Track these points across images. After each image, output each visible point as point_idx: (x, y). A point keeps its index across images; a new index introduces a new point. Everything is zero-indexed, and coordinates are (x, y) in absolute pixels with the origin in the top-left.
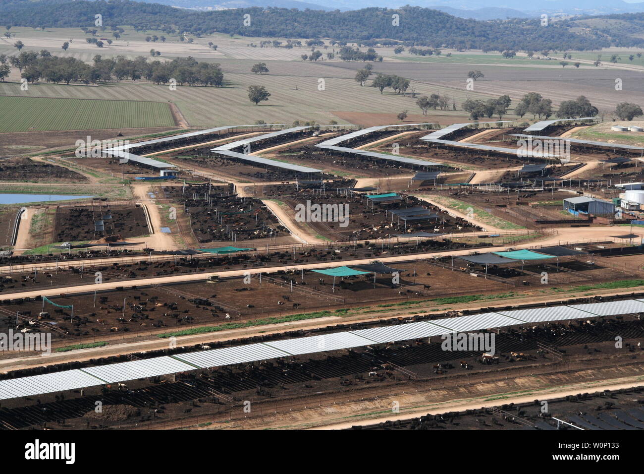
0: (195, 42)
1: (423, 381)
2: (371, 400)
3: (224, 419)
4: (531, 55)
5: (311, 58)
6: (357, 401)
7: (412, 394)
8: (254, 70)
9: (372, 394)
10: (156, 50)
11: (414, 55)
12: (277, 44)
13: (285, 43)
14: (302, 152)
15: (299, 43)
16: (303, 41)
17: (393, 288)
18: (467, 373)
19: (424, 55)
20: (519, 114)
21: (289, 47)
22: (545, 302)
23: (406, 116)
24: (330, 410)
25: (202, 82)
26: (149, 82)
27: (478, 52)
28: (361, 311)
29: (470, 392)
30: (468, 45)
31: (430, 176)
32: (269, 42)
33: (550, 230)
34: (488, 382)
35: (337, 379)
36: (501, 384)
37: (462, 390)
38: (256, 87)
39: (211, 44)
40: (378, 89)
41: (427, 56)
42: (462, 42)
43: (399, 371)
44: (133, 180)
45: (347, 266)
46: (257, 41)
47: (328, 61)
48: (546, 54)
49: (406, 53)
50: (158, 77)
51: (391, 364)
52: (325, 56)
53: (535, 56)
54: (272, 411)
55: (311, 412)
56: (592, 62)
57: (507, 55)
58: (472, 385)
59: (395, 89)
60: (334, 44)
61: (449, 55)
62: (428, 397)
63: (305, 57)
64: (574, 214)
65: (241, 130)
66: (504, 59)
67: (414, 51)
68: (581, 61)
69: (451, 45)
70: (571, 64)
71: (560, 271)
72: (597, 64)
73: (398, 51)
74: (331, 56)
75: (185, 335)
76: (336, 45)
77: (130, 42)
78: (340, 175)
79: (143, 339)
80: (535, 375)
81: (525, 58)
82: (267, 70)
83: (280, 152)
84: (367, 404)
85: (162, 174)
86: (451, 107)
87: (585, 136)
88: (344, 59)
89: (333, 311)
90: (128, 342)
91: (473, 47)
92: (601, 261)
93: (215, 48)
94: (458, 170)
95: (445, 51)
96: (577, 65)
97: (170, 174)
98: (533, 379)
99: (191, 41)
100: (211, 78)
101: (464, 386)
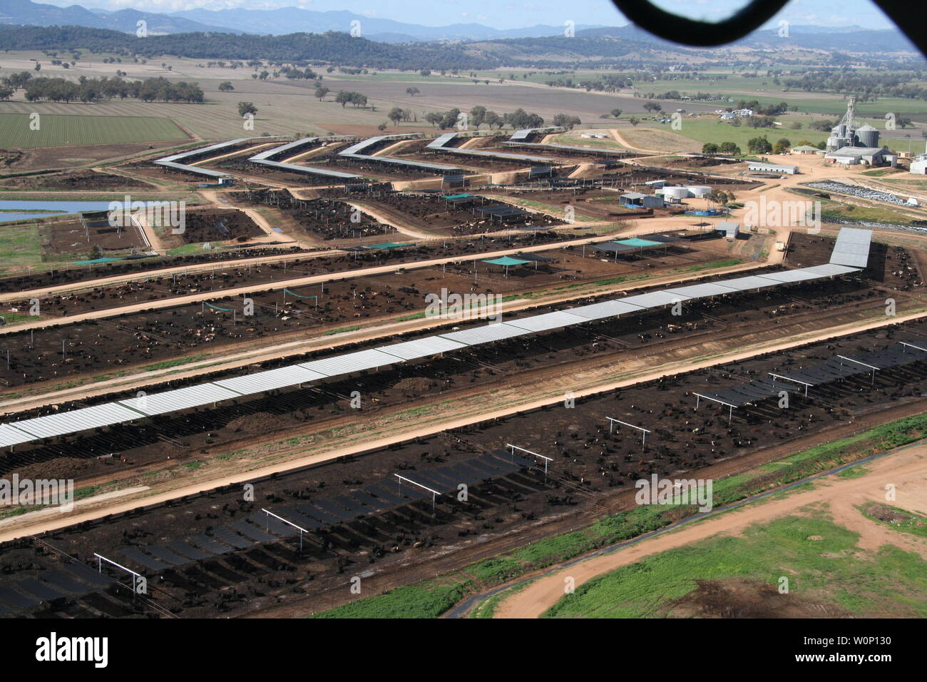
0: (148, 63)
1: (635, 349)
2: (607, 366)
3: (505, 386)
4: (443, 74)
5: (261, 77)
6: (598, 368)
7: (634, 360)
8: (220, 88)
9: (606, 361)
10: (122, 71)
11: (344, 74)
12: (222, 65)
13: (228, 63)
14: (328, 160)
15: (241, 64)
16: (244, 62)
17: (551, 273)
18: (664, 341)
19: (353, 74)
20: (475, 125)
21: (234, 67)
22: (681, 280)
23: (385, 127)
24: (580, 376)
25: (185, 99)
26: (137, 100)
27: (397, 72)
28: (542, 294)
29: (675, 356)
30: (386, 66)
31: (456, 179)
32: (215, 63)
33: (628, 222)
34: (685, 348)
35: (569, 350)
36: (694, 349)
37: (669, 355)
38: (244, 104)
39: (164, 65)
40: (340, 104)
41: (356, 75)
42: (380, 63)
43: (613, 341)
44: (197, 188)
45: (508, 256)
46: (205, 62)
47: (275, 79)
48: (455, 73)
49: (337, 72)
50: (146, 95)
51: (603, 336)
52: (271, 75)
53: (446, 75)
54: (537, 378)
55: (567, 378)
56: (498, 80)
57: (424, 74)
58: (673, 350)
59: (354, 103)
60: (271, 64)
61: (375, 74)
62: (647, 362)
63: (255, 76)
64: (634, 208)
65: (255, 141)
66: (422, 77)
67: (343, 70)
68: (491, 79)
69: (371, 65)
70: (482, 81)
71: (668, 255)
72: (501, 81)
73: (330, 70)
74: (276, 75)
75: (417, 318)
76: (273, 65)
77: (92, 64)
78: (375, 179)
79: (386, 323)
80: (715, 340)
81: (438, 77)
82: (232, 88)
83: (308, 161)
84: (604, 370)
85: (220, 181)
86: (413, 119)
87: (562, 142)
88: (289, 77)
89: (520, 294)
90: (376, 326)
91: (390, 67)
92: (693, 245)
93: (170, 68)
94: (473, 173)
95: (371, 71)
96: (487, 82)
97: (227, 181)
98: (715, 343)
99: (144, 62)
100: (193, 96)
101: (669, 352)
